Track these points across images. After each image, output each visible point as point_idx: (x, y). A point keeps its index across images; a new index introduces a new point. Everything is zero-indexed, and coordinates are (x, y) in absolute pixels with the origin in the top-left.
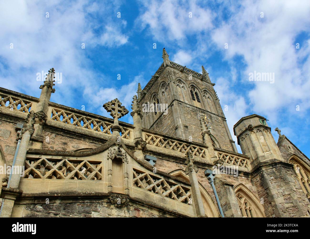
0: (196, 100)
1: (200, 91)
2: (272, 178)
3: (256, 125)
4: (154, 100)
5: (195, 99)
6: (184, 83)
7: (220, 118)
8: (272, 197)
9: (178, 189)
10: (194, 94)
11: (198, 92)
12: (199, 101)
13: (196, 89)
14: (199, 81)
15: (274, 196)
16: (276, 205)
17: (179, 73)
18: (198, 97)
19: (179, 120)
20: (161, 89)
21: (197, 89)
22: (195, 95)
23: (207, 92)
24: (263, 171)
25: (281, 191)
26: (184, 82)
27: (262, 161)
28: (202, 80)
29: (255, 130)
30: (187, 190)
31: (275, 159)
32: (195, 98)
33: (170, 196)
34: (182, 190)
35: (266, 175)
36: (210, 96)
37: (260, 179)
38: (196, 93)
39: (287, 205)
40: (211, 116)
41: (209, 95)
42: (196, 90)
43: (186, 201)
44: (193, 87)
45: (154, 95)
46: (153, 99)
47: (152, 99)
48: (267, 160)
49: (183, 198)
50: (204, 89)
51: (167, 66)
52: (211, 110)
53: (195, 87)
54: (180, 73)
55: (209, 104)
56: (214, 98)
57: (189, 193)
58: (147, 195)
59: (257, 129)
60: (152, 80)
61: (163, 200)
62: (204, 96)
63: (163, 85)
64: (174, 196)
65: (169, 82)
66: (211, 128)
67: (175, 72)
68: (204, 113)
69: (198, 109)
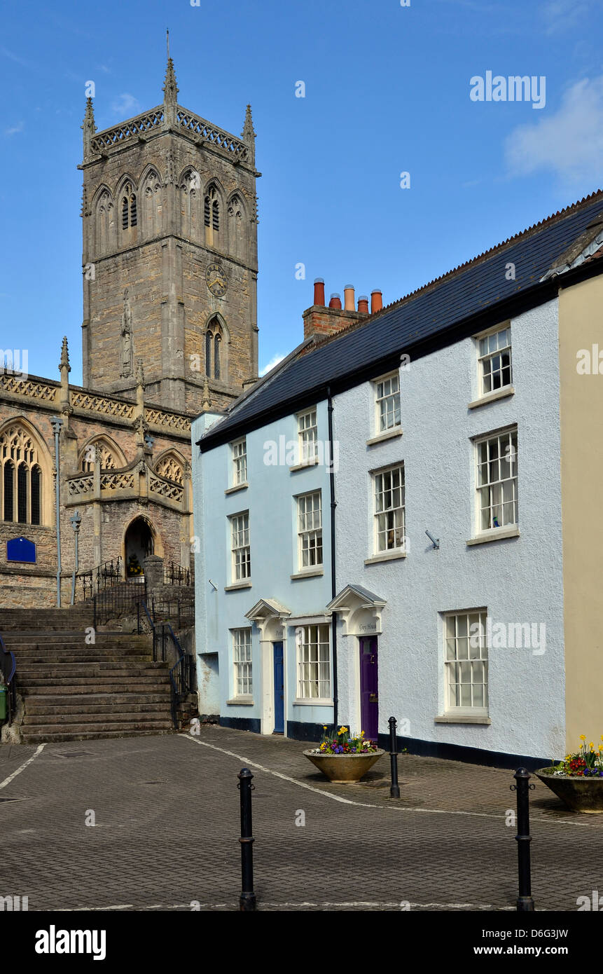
0: (211, 225)
1: (224, 199)
4: (124, 189)
5: (209, 222)
9: (175, 490)
10: (211, 207)
11: (219, 200)
12: (216, 228)
13: (217, 192)
14: (230, 167)
17: (191, 151)
18: (217, 213)
20: (146, 178)
21: (220, 193)
22: (211, 211)
23: (240, 199)
28: (235, 165)
30: (180, 491)
32: (211, 220)
33: (169, 496)
34: (177, 492)
36: (242, 211)
38: (215, 204)
40: (230, 269)
41: (242, 206)
42: (217, 197)
43: (178, 500)
44: (212, 187)
45: (127, 180)
46: (123, 185)
47: (120, 185)
49: (177, 497)
50: (233, 192)
51: (171, 131)
52: (234, 248)
53: (216, 187)
54: (194, 151)
55: (235, 233)
56: (249, 215)
57: (181, 494)
58: (157, 496)
61: (165, 499)
62: (230, 209)
63: (151, 171)
64: (172, 496)
65: (167, 181)
66: (223, 298)
67: (182, 149)
68: (219, 262)
69: (210, 255)
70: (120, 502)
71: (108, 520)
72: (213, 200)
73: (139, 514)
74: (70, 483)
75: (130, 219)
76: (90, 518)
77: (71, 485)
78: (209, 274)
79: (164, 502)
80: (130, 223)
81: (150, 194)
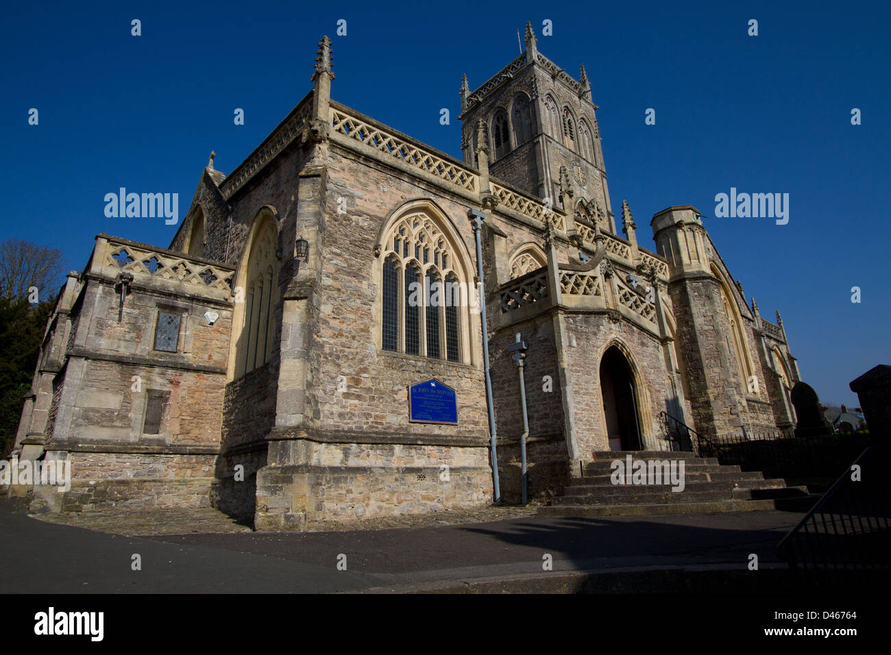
0: (569, 136)
1: (576, 119)
2: (696, 294)
3: (689, 221)
4: (495, 120)
5: (566, 134)
6: (554, 101)
7: (598, 172)
8: (691, 315)
9: (647, 307)
10: (566, 123)
11: (572, 119)
12: (572, 138)
13: (570, 114)
14: (576, 98)
15: (694, 316)
16: (694, 326)
17: (549, 81)
18: (572, 129)
19: (546, 171)
20: (514, 104)
21: (572, 115)
22: (567, 126)
23: (585, 121)
24: (685, 284)
25: (702, 311)
26: (556, 99)
27: (686, 271)
28: (580, 98)
29: (685, 228)
30: (652, 308)
31: (703, 272)
32: (568, 132)
33: (642, 313)
34: (649, 309)
35: (689, 290)
36: (588, 130)
37: (681, 293)
38: (569, 122)
39: (706, 328)
40: (587, 168)
41: (587, 128)
42: (570, 117)
43: (652, 320)
44: (566, 110)
45: (498, 111)
48: (693, 270)
49: (650, 316)
50: (581, 116)
51: (534, 63)
52: (586, 155)
53: (569, 110)
54: (551, 81)
55: (584, 145)
56: (593, 133)
59: (688, 226)
60: (496, 80)
62: (580, 127)
63: (519, 97)
65: (534, 98)
66: (585, 187)
67: (543, 78)
68: (579, 161)
69: (572, 154)
70: (588, 313)
71: (574, 343)
72: (568, 119)
73: (613, 336)
74: (503, 295)
75: (502, 138)
76: (546, 340)
77: (505, 298)
78: (573, 168)
79: (638, 321)
80: (502, 140)
81: (518, 115)
